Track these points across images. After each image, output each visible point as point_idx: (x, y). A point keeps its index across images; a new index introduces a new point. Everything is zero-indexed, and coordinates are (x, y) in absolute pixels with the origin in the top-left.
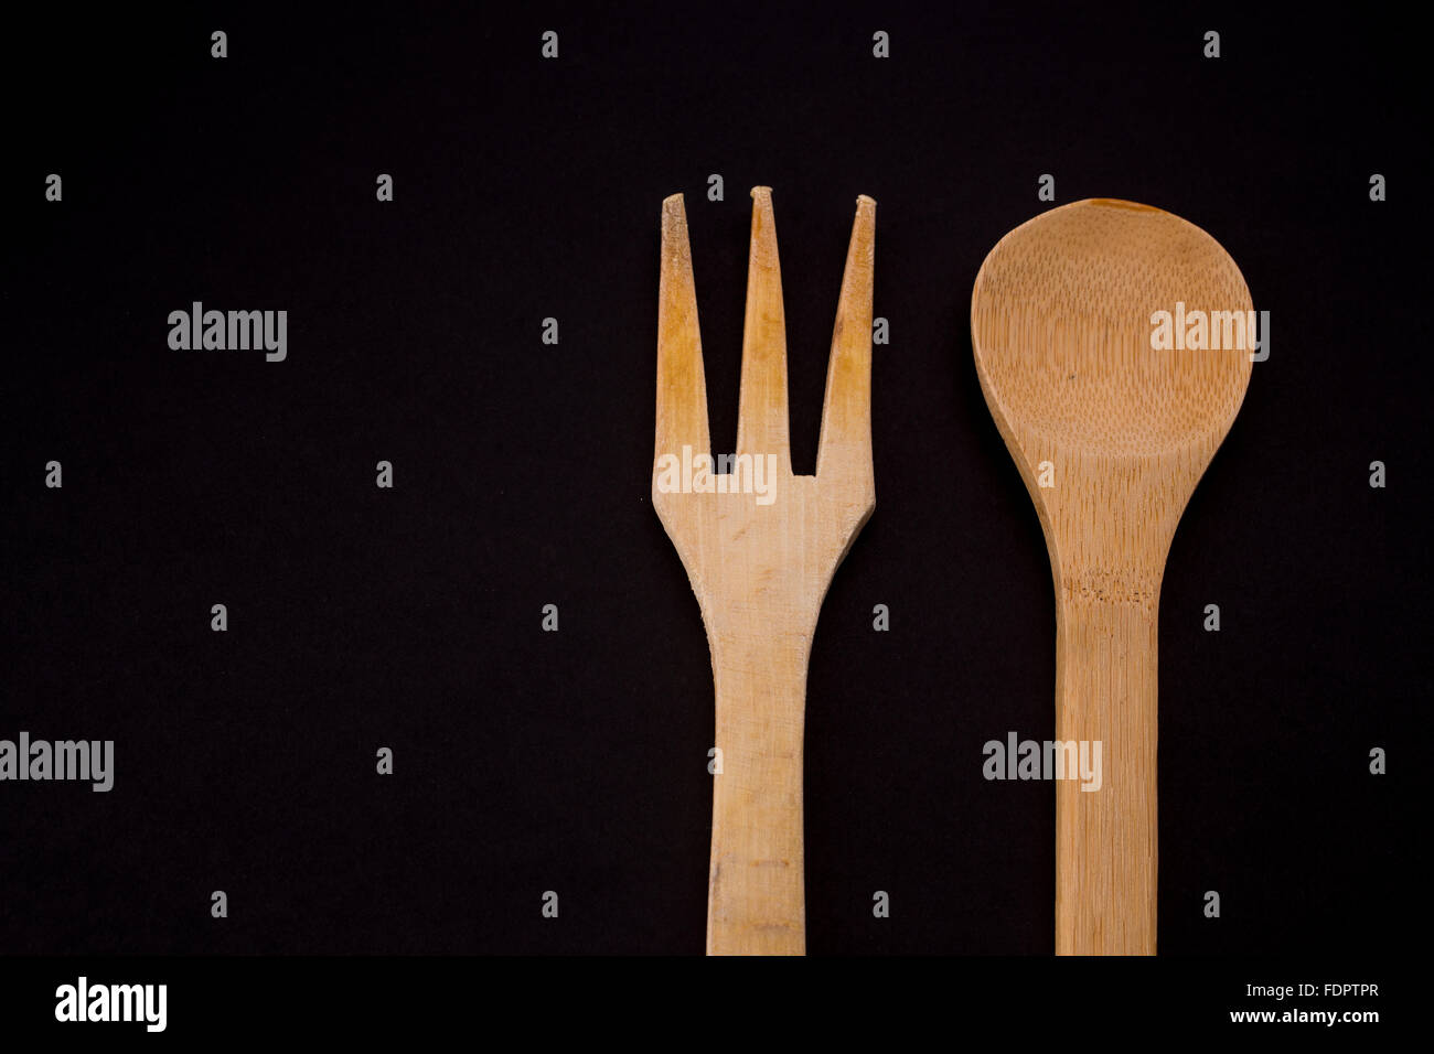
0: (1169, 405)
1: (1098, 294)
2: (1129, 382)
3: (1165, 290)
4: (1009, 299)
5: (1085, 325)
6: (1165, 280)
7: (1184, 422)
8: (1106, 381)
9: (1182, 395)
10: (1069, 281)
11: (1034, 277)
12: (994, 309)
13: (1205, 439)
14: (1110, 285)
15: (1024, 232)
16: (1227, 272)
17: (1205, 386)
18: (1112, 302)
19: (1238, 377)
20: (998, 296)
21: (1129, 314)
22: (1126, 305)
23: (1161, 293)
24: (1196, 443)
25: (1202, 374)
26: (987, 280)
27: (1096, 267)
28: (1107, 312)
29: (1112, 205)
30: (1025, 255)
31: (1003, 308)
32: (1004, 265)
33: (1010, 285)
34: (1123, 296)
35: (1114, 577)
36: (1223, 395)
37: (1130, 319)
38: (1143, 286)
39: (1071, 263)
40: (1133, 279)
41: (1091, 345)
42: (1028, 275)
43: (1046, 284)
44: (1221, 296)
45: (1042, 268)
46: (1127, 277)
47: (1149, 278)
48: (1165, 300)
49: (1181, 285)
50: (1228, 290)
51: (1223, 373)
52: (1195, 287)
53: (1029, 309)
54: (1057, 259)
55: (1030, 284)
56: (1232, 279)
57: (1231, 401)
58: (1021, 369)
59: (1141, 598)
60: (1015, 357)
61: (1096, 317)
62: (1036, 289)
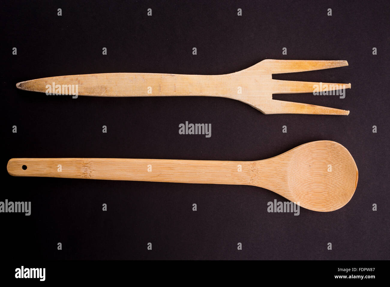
0: (303, 190)
1: (333, 173)
2: (309, 180)
3: (335, 190)
4: (330, 150)
5: (325, 170)
6: (337, 190)
7: (298, 193)
8: (309, 175)
9: (306, 193)
10: (336, 166)
11: (336, 157)
12: (326, 146)
13: (294, 198)
14: (336, 176)
15: (348, 154)
16: (339, 205)
17: (308, 199)
18: (331, 177)
19: (311, 207)
20: (330, 147)
21: (328, 181)
22: (330, 180)
23: (334, 189)
24: (292, 196)
25: (312, 198)
26: (334, 144)
27: (340, 173)
28: (328, 175)
29: (357, 176)
30: (342, 154)
31: (327, 149)
32: (339, 149)
33: (333, 150)
34: (333, 179)
35: (257, 174)
36: (306, 203)
37: (326, 181)
38: (336, 184)
39: (341, 166)
40: (338, 182)
41: (319, 171)
42: (337, 155)
43: (334, 160)
44: (333, 204)
45: (339, 159)
46: (338, 180)
47: (338, 186)
48: (332, 190)
49: (336, 194)
50: (334, 205)
51: (312, 203)
52: (335, 198)
53: (327, 155)
54: (342, 163)
55: (334, 155)
56: (337, 206)
57: (304, 205)
58: (311, 153)
59: (252, 181)
60: (314, 151)
61: (327, 173)
62: (333, 157)
